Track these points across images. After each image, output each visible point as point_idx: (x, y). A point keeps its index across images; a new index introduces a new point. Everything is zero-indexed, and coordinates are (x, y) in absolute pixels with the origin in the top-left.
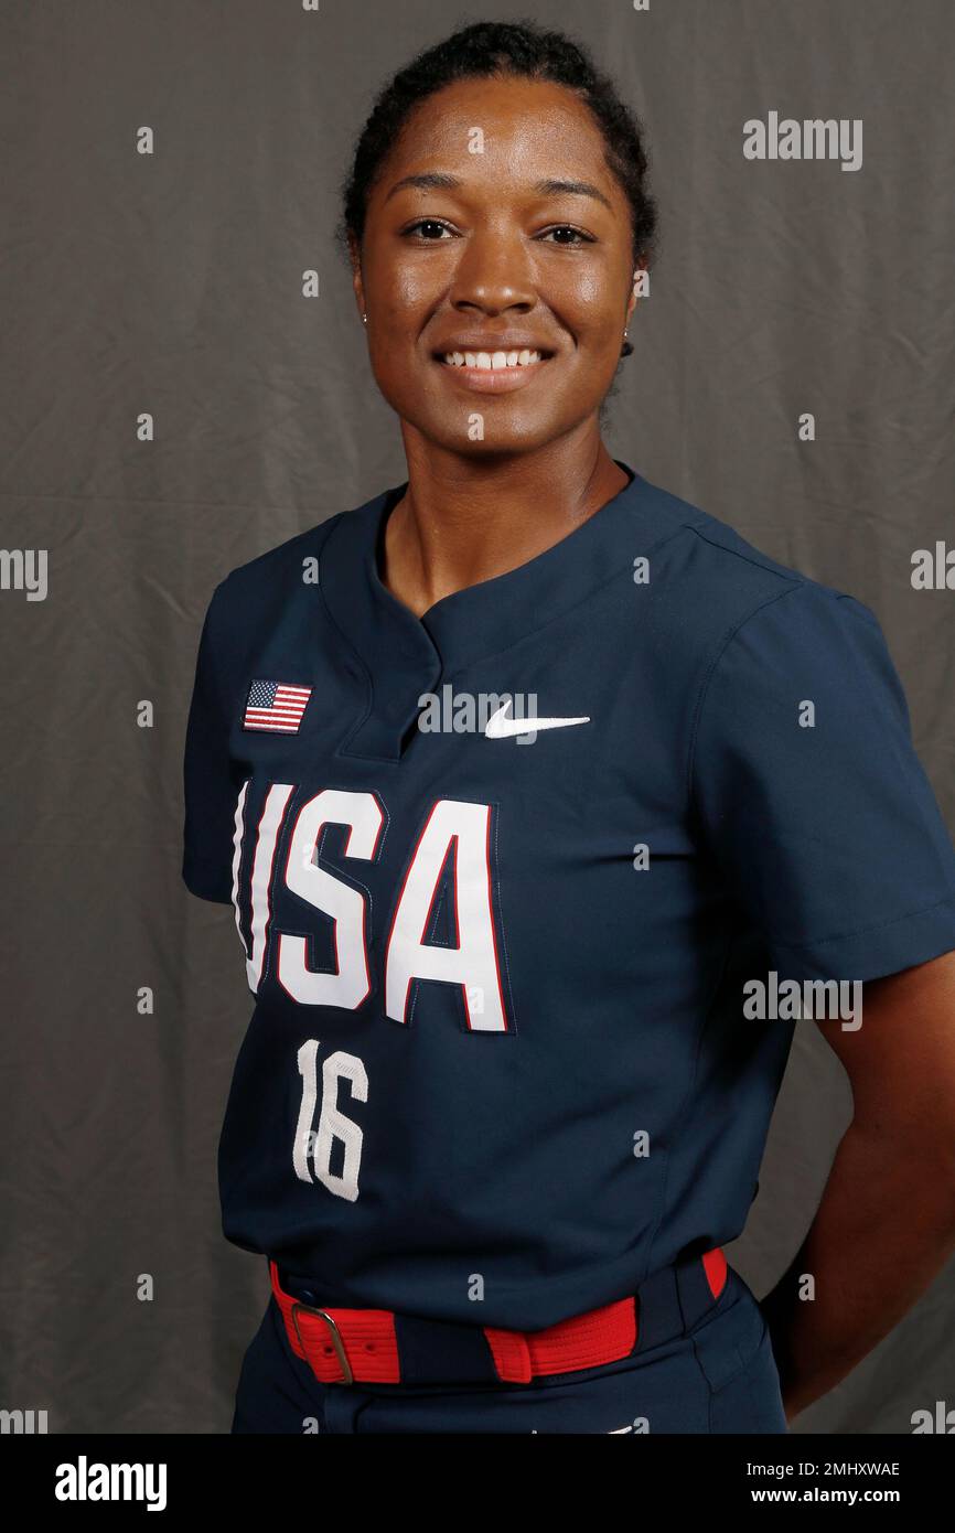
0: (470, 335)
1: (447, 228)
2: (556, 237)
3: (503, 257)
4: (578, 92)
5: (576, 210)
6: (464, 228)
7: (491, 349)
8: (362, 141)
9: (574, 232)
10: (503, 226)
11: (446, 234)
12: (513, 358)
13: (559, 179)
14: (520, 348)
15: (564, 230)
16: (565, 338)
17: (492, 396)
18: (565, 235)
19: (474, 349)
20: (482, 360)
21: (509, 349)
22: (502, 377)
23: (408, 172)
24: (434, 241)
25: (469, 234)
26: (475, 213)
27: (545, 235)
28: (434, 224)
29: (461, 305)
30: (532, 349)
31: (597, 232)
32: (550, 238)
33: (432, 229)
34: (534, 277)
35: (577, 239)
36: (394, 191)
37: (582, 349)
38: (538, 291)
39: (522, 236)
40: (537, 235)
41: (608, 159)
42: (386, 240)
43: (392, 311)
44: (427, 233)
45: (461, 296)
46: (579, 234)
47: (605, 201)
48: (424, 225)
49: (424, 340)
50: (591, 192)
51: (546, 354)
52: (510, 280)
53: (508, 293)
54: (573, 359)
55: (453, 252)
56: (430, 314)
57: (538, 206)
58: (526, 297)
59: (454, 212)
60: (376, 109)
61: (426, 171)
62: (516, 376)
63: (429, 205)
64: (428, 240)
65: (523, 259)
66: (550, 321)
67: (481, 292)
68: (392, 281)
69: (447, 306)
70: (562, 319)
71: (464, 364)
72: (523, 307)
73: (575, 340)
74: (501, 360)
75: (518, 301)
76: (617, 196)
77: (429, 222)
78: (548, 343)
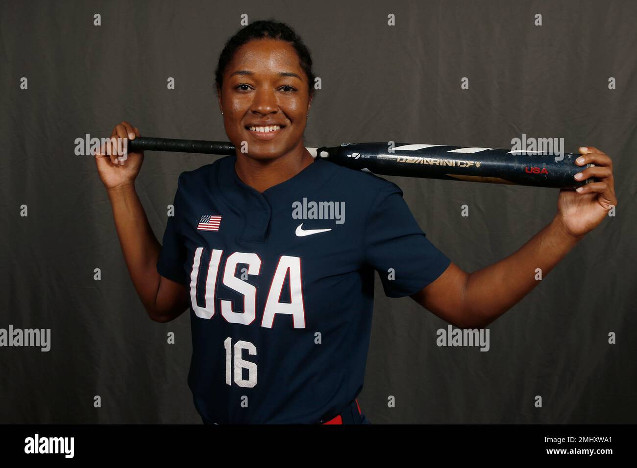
0: (256, 121)
1: (249, 87)
2: (284, 89)
3: (267, 97)
4: (290, 43)
5: (289, 81)
6: (255, 87)
7: (264, 126)
8: (221, 56)
9: (290, 88)
10: (266, 86)
11: (249, 89)
12: (271, 128)
13: (285, 72)
14: (273, 125)
15: (286, 87)
16: (288, 121)
17: (264, 141)
18: (287, 89)
19: (259, 126)
20: (261, 129)
21: (270, 125)
22: (268, 135)
23: (237, 69)
24: (245, 91)
25: (257, 89)
26: (257, 83)
27: (281, 89)
28: (245, 86)
29: (255, 112)
30: (277, 125)
31: (297, 87)
32: (282, 90)
33: (244, 87)
34: (279, 102)
35: (291, 90)
36: (232, 75)
37: (293, 125)
38: (279, 107)
39: (274, 90)
40: (278, 89)
41: (300, 64)
42: (230, 90)
43: (232, 113)
44: (242, 88)
45: (254, 109)
46: (292, 88)
47: (300, 78)
48: (241, 86)
49: (242, 123)
50: (295, 75)
51: (282, 127)
52: (269, 104)
53: (268, 108)
54: (291, 128)
55: (252, 95)
56: (246, 113)
57: (278, 81)
58: (275, 110)
59: (251, 82)
60: (225, 48)
61: (242, 70)
62: (271, 135)
63: (242, 79)
64: (243, 91)
65: (274, 97)
66: (283, 116)
67: (260, 108)
68: (232, 103)
69: (250, 112)
70: (287, 115)
71: (255, 131)
72: (275, 113)
73: (292, 121)
74: (267, 129)
75: (272, 111)
76: (303, 76)
77: (243, 85)
78: (283, 123)
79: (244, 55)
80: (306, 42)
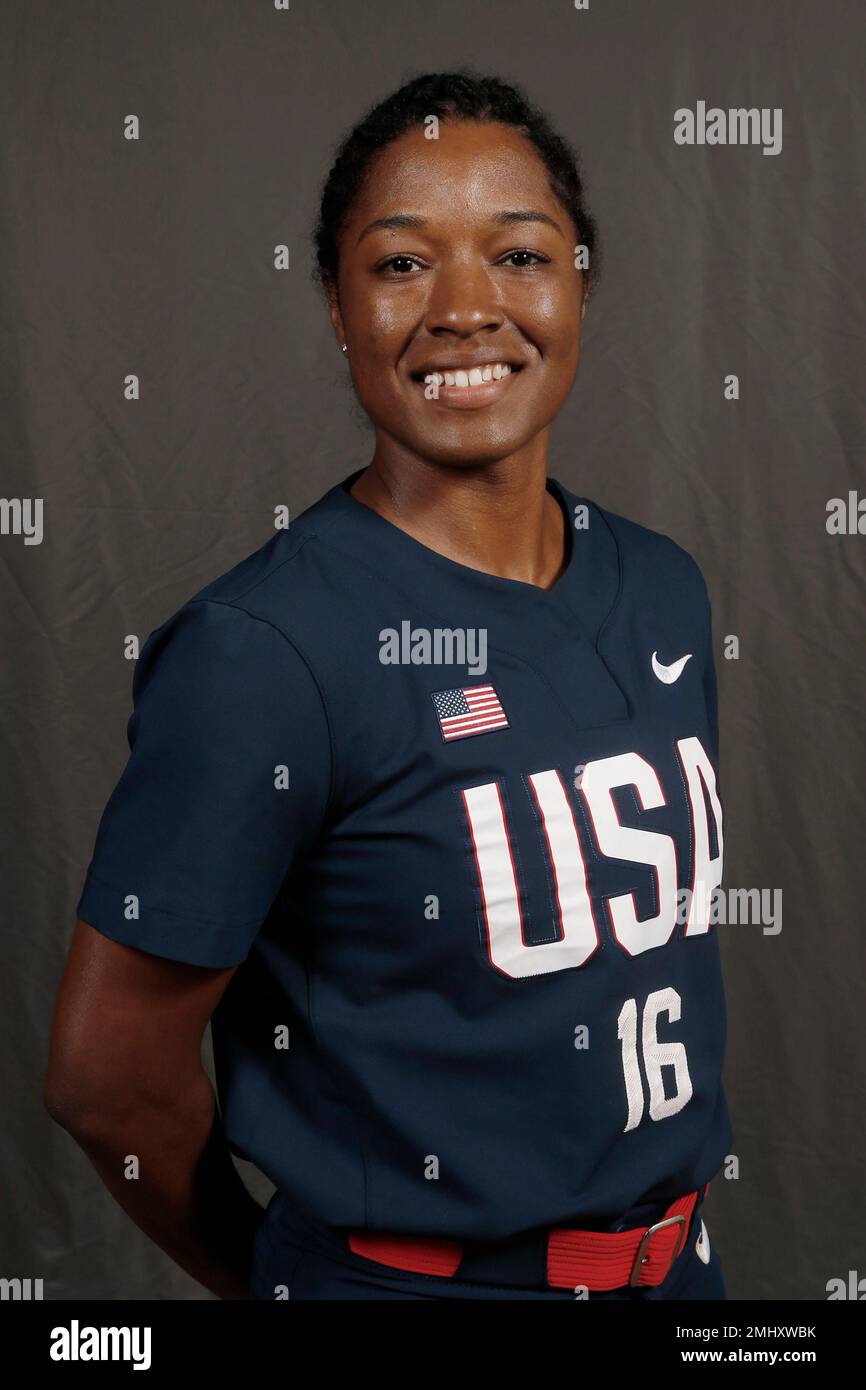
0: (446, 355)
1: (416, 262)
2: (514, 261)
3: (470, 284)
4: (519, 129)
5: (529, 236)
6: (432, 261)
7: (466, 366)
8: (326, 189)
9: (530, 255)
10: (465, 255)
11: (415, 268)
12: (488, 374)
13: (512, 209)
14: (493, 363)
15: (520, 254)
16: (531, 351)
17: (471, 410)
18: (521, 258)
19: (452, 368)
20: (460, 379)
21: (483, 364)
22: (477, 393)
23: (376, 215)
24: (406, 274)
25: (438, 266)
26: (441, 246)
27: (504, 260)
28: (404, 260)
29: (437, 331)
30: (504, 362)
31: (549, 252)
32: (509, 262)
33: (401, 264)
34: (501, 300)
35: (533, 260)
36: (365, 233)
37: (548, 361)
38: (504, 311)
39: (484, 262)
40: (497, 261)
41: (553, 187)
42: (361, 278)
43: (373, 339)
44: (397, 268)
45: (435, 322)
46: (535, 256)
47: (555, 225)
48: (394, 261)
49: (403, 365)
50: (542, 218)
51: (517, 367)
52: (479, 304)
53: (477, 316)
54: (540, 371)
55: (425, 283)
56: (409, 341)
57: (496, 236)
58: (494, 319)
59: (423, 248)
60: (338, 161)
61: (392, 214)
62: (491, 391)
63: (395, 243)
64: (399, 274)
65: (488, 283)
66: (517, 337)
67: (453, 317)
68: (371, 311)
69: (423, 332)
70: (528, 334)
71: (443, 384)
72: (492, 327)
73: (541, 352)
74: (477, 377)
75: (489, 322)
76: (563, 218)
77: (399, 258)
78: (517, 357)
79: (395, 172)
80: (564, 126)
